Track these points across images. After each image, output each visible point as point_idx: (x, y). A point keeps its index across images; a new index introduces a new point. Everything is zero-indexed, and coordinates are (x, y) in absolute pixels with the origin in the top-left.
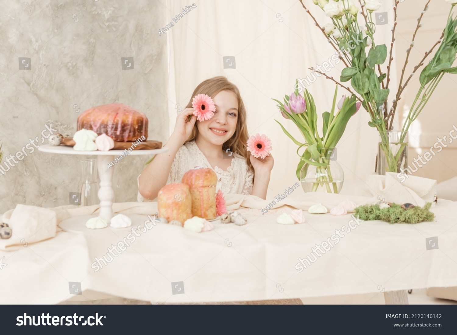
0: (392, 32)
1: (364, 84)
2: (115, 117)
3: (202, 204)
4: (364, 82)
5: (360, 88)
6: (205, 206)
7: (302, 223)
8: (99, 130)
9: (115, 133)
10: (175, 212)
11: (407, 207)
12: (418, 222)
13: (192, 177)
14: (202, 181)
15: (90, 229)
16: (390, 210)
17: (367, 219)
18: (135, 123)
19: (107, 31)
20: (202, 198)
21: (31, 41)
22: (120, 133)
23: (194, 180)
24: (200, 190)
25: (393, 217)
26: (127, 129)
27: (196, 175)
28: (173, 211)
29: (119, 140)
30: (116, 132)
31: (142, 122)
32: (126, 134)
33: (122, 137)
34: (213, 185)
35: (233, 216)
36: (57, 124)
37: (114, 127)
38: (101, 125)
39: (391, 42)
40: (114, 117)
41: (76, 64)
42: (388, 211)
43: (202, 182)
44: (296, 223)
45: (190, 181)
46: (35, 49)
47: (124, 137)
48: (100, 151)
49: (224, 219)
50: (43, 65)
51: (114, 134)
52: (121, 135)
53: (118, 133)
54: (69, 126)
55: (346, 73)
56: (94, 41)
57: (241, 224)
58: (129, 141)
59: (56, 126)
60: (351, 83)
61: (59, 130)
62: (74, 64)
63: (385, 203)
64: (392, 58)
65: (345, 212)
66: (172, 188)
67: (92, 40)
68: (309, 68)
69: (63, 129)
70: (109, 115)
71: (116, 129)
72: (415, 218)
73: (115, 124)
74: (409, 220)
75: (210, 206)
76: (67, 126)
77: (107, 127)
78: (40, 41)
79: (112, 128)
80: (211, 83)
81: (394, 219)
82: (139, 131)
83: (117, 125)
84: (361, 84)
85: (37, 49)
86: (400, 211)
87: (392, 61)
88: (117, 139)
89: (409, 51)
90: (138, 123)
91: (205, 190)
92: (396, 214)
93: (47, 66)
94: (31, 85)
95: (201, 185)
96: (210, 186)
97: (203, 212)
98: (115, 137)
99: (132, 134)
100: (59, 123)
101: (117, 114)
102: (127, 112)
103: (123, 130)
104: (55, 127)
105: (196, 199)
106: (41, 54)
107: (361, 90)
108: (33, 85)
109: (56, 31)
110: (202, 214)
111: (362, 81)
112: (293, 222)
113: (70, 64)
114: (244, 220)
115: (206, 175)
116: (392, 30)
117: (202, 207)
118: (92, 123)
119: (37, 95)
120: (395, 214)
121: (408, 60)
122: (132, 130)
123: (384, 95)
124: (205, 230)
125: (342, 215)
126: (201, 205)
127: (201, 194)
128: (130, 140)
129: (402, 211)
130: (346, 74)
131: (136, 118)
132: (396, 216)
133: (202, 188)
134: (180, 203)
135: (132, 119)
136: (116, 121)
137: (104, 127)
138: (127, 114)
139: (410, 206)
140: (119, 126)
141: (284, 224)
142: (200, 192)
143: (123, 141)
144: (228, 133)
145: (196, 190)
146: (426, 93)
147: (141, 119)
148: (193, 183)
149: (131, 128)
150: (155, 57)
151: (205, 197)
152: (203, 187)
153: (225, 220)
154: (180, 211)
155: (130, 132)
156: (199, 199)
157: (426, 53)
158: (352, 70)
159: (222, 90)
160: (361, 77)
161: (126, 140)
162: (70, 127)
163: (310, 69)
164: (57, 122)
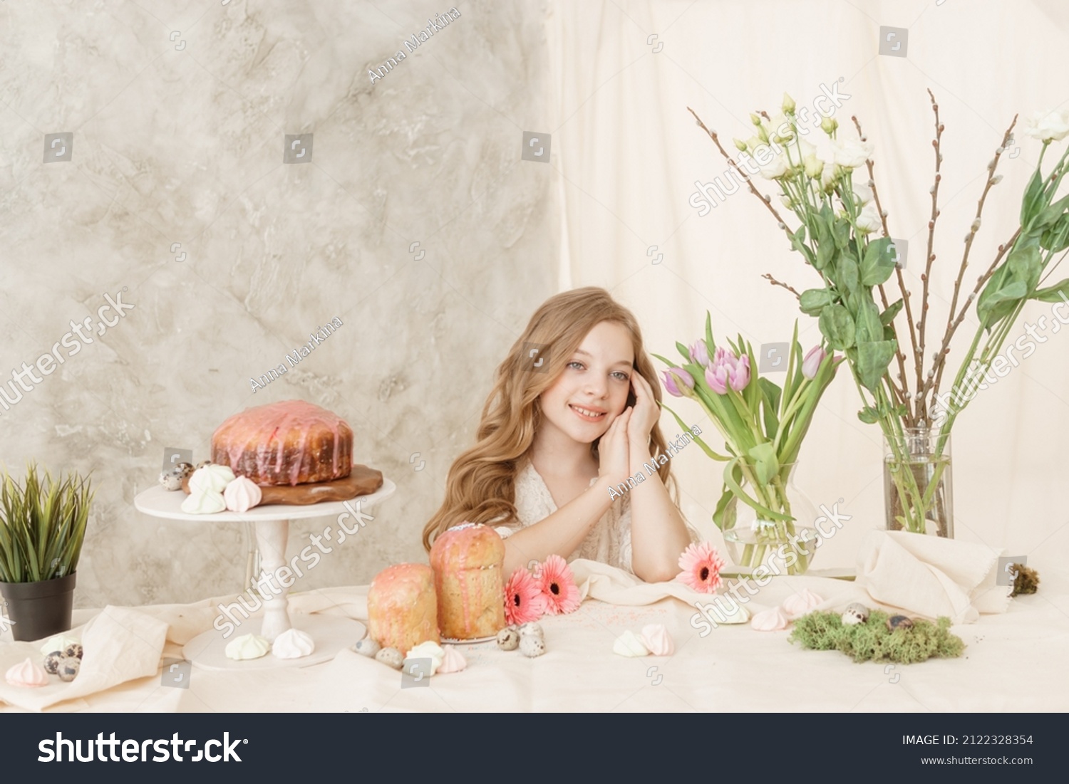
0: (931, 196)
1: (844, 327)
2: (272, 437)
3: (465, 606)
4: (843, 323)
5: (834, 337)
6: (472, 608)
7: (662, 655)
8: (241, 463)
9: (272, 470)
10: (395, 627)
11: (895, 626)
12: (919, 659)
13: (443, 550)
14: (462, 557)
15: (232, 659)
16: (857, 631)
17: (814, 646)
18: (314, 445)
19: (414, 166)
20: (464, 592)
21: (243, 211)
22: (281, 470)
23: (447, 555)
24: (461, 577)
25: (859, 647)
26: (296, 460)
27: (454, 544)
28: (391, 625)
29: (279, 483)
30: (273, 467)
31: (330, 442)
32: (294, 471)
33: (287, 476)
34: (490, 565)
35: (523, 633)
36: (305, 375)
37: (269, 456)
38: (243, 454)
39: (929, 219)
40: (269, 436)
41: (344, 247)
42: (853, 633)
43: (464, 560)
44: (651, 654)
45: (440, 556)
46: (253, 226)
47: (290, 477)
48: (232, 511)
49: (501, 641)
50: (271, 256)
51: (268, 471)
52: (284, 472)
53: (277, 470)
54: (331, 378)
55: (809, 300)
56: (385, 192)
57: (532, 654)
58: (300, 484)
59: (303, 381)
60: (820, 324)
61: (311, 389)
62: (341, 246)
63: (851, 613)
64: (931, 255)
65: (779, 623)
66: (392, 578)
67: (379, 191)
68: (763, 276)
69: (320, 386)
70: (261, 431)
71: (273, 461)
72: (909, 651)
73: (270, 450)
74: (896, 655)
75: (484, 608)
76: (329, 378)
77: (255, 458)
78: (264, 208)
79: (266, 459)
80: (575, 304)
81: (863, 652)
82: (322, 461)
83: (274, 452)
84: (835, 329)
85: (257, 224)
86: (876, 636)
87: (933, 262)
88: (277, 482)
89: (969, 240)
90: (320, 445)
91: (471, 576)
92: (866, 641)
93: (281, 257)
94: (247, 301)
95: (462, 566)
96: (482, 567)
97: (467, 622)
98: (272, 478)
99: (306, 469)
100: (311, 374)
101: (277, 428)
102: (299, 424)
103: (288, 463)
104: (302, 383)
105: (452, 594)
106: (266, 234)
107: (837, 341)
108: (251, 300)
109: (297, 182)
110: (466, 627)
111: (836, 322)
112: (645, 653)
113: (331, 248)
114: (538, 646)
115: (473, 545)
116: (931, 193)
117: (466, 611)
118: (229, 449)
119: (259, 320)
120: (864, 642)
121: (968, 260)
122: (307, 460)
123: (882, 356)
124: (446, 669)
125: (771, 630)
126: (464, 609)
127: (463, 585)
128: (304, 480)
129: (879, 635)
130: (810, 303)
131: (316, 436)
132: (867, 645)
133: (463, 572)
134: (406, 610)
135: (306, 438)
136: (272, 445)
137: (251, 458)
138: (297, 428)
139: (900, 624)
140: (279, 455)
141: (625, 656)
142: (461, 581)
143: (288, 485)
144: (607, 415)
145: (452, 576)
146: (990, 346)
147: (329, 437)
148: (446, 562)
149: (304, 456)
150: (529, 211)
151: (472, 591)
152: (465, 569)
153: (503, 643)
154: (407, 626)
155: (302, 465)
156: (458, 595)
157: (1000, 248)
158: (822, 295)
159: (601, 321)
160: (832, 315)
161: (294, 482)
162: (334, 379)
163: (763, 278)
164: (304, 371)
